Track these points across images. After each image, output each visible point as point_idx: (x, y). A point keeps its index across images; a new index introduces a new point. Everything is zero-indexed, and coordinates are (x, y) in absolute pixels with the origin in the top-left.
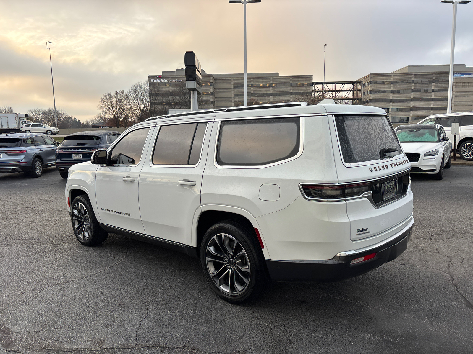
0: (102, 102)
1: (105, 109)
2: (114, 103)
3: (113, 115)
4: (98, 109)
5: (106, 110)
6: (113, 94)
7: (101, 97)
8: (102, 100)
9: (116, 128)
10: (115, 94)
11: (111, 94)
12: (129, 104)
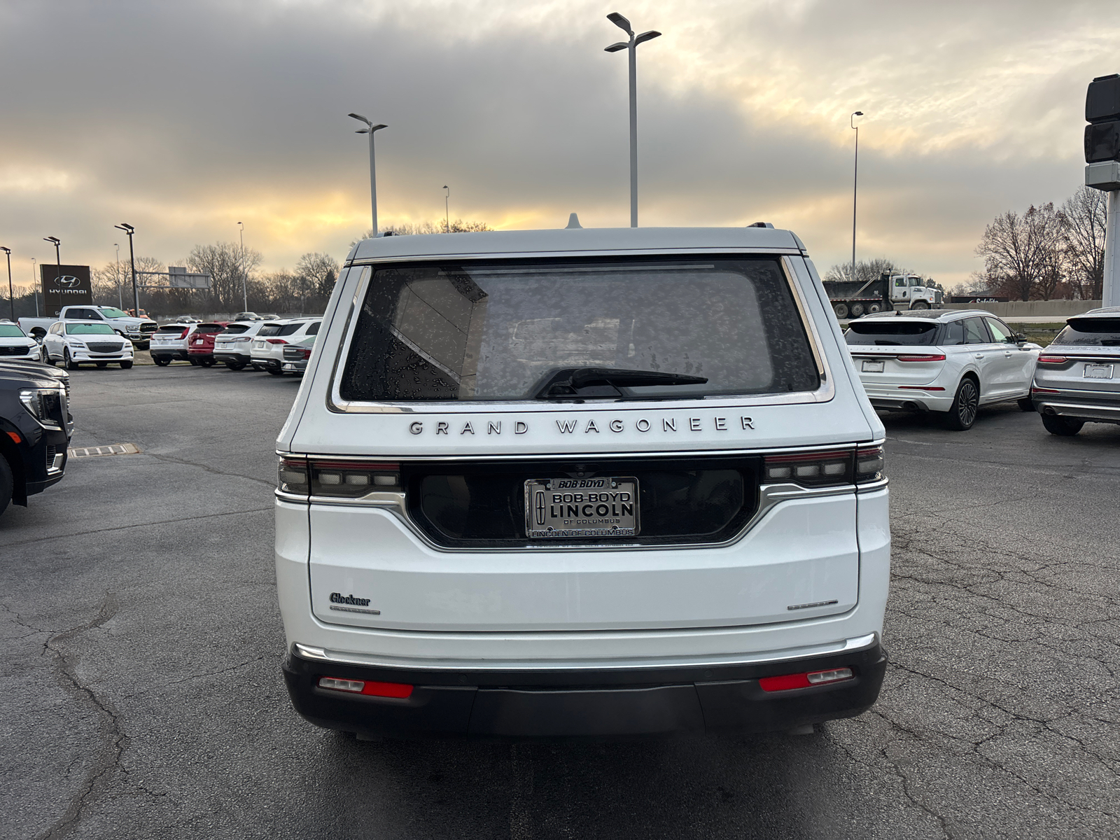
0: (989, 237)
1: (993, 254)
2: (1023, 237)
3: (1016, 268)
4: (976, 255)
5: (998, 257)
6: (1020, 215)
7: (988, 226)
8: (991, 234)
9: (1020, 301)
10: (1028, 215)
11: (1016, 215)
12: (1067, 239)
